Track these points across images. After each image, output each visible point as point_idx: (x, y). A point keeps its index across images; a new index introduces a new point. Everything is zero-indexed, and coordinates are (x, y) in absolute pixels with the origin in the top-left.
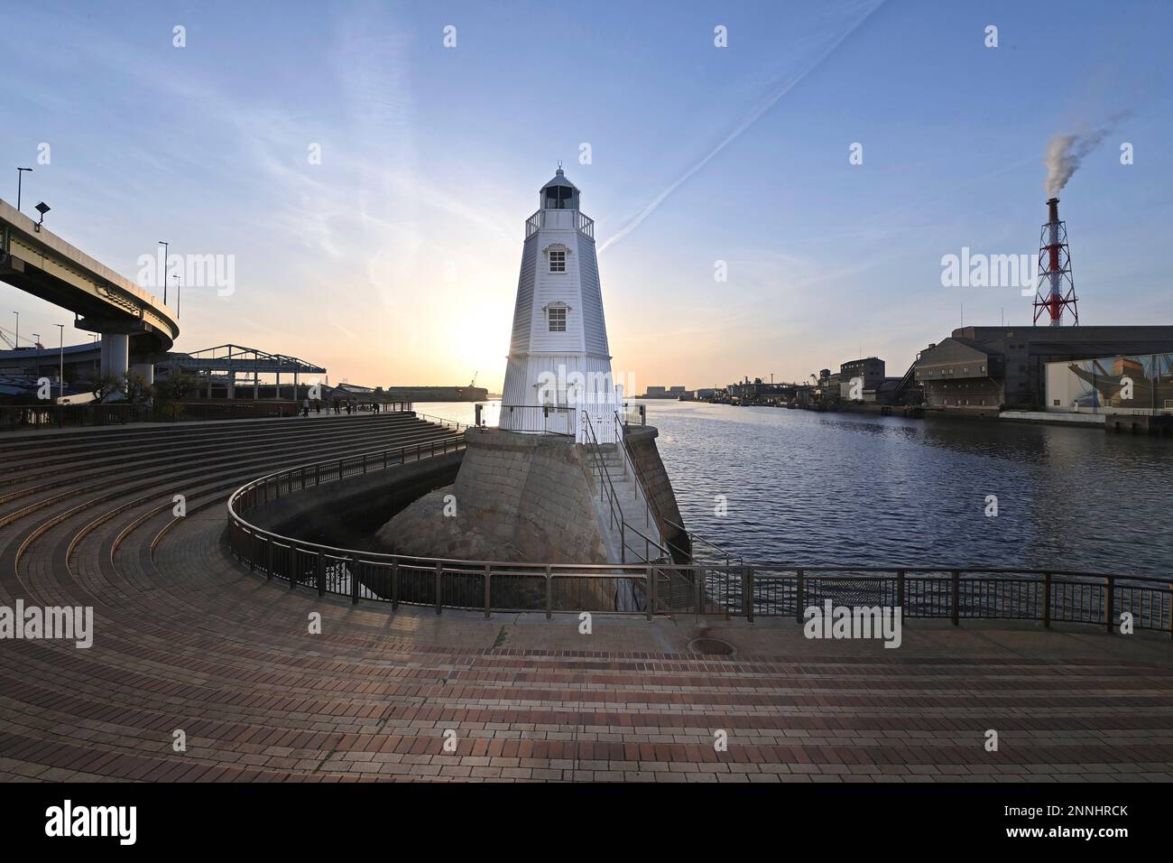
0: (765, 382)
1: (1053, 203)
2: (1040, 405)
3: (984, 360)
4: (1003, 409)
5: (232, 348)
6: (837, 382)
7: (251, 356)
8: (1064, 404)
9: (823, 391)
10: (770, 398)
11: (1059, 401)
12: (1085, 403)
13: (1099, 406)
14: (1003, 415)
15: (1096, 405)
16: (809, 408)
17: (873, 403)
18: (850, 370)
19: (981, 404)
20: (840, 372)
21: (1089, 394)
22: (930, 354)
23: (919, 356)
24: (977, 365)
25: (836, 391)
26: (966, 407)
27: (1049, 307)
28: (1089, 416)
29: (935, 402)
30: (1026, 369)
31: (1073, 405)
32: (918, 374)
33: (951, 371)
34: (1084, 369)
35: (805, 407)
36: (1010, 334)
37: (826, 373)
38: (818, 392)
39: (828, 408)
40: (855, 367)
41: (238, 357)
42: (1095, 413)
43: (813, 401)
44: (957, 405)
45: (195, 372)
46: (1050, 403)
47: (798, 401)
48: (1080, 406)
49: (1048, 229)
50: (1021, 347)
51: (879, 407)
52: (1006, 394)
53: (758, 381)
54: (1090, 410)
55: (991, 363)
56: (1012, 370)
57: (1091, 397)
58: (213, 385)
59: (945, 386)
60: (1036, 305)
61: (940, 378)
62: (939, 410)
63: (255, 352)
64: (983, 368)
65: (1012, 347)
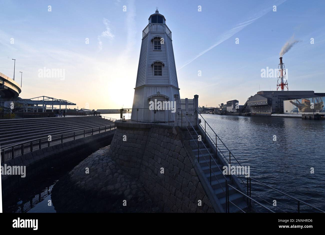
0: (205, 107)
1: (281, 58)
2: (282, 112)
3: (266, 100)
4: (272, 113)
5: (44, 97)
6: (225, 107)
7: (51, 100)
8: (289, 112)
9: (222, 109)
10: (207, 111)
11: (287, 111)
12: (295, 111)
13: (299, 112)
14: (272, 115)
15: (298, 112)
16: (218, 114)
17: (236, 112)
18: (229, 103)
19: (266, 112)
20: (226, 104)
21: (296, 109)
22: (251, 98)
23: (248, 99)
24: (264, 101)
25: (225, 109)
26: (261, 113)
27: (281, 86)
28: (295, 115)
29: (253, 112)
30: (278, 102)
31: (291, 112)
32: (248, 104)
33: (257, 103)
34: (294, 102)
35: (217, 114)
36: (273, 93)
37: (222, 104)
38: (221, 109)
39: (224, 114)
40: (231, 102)
41: (47, 100)
42: (297, 114)
43: (219, 112)
44: (259, 112)
45: (33, 105)
46: (285, 111)
47: (215, 112)
48: (293, 112)
49: (280, 65)
50: (276, 96)
51: (238, 113)
52: (273, 109)
53: (203, 107)
54: (296, 113)
55: (269, 101)
56: (274, 103)
57: (296, 110)
58: (38, 109)
59: (256, 107)
60: (277, 85)
61: (254, 105)
62: (254, 114)
63: (52, 98)
64: (266, 102)
65: (273, 96)
